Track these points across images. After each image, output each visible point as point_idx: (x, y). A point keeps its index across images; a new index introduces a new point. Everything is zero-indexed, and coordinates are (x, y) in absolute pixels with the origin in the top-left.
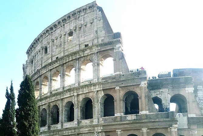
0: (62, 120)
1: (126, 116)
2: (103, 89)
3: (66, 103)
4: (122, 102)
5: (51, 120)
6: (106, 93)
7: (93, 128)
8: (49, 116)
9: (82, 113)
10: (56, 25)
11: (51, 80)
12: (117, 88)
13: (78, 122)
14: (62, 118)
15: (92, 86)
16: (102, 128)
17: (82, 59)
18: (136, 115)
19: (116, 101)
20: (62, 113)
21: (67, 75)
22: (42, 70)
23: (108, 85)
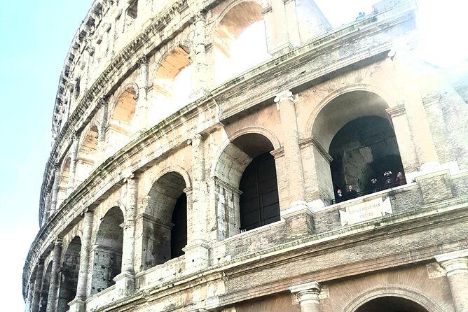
0: (85, 289)
1: (337, 210)
2: (225, 117)
3: (104, 220)
4: (310, 150)
5: (60, 298)
6: (239, 134)
7: (184, 296)
8: (56, 282)
9: (150, 244)
10: (101, 8)
11: (76, 161)
12: (284, 97)
13: (129, 283)
14: (86, 280)
15: (183, 120)
16: (221, 288)
17: (158, 56)
18: (392, 195)
19: (281, 152)
20: (88, 259)
21: (118, 129)
22: (61, 147)
23: (241, 98)
